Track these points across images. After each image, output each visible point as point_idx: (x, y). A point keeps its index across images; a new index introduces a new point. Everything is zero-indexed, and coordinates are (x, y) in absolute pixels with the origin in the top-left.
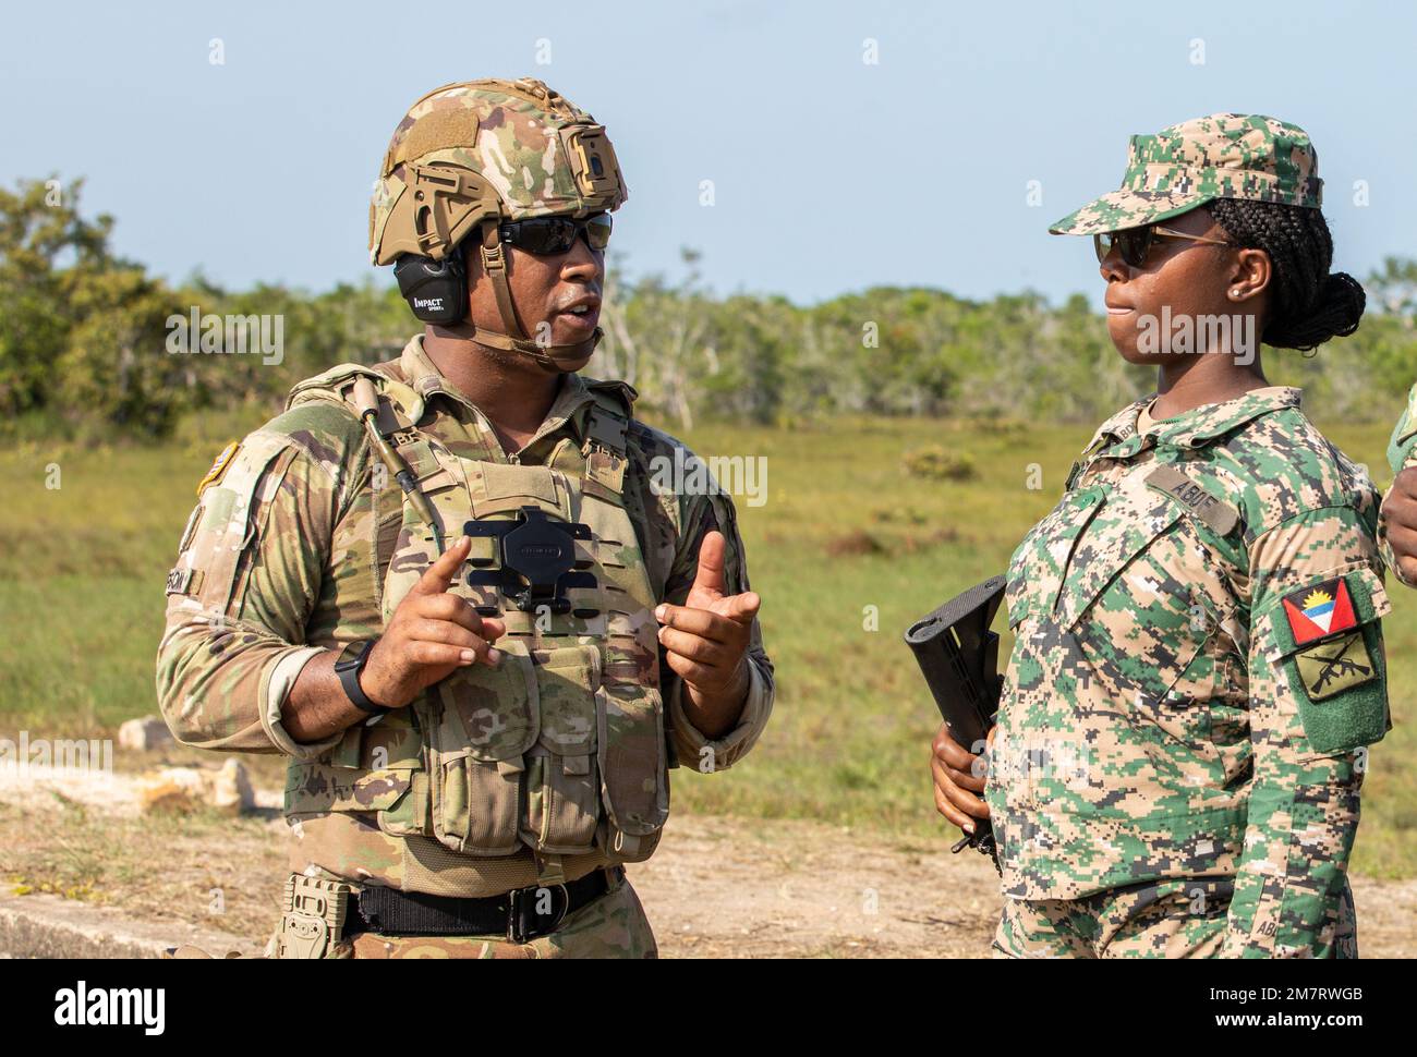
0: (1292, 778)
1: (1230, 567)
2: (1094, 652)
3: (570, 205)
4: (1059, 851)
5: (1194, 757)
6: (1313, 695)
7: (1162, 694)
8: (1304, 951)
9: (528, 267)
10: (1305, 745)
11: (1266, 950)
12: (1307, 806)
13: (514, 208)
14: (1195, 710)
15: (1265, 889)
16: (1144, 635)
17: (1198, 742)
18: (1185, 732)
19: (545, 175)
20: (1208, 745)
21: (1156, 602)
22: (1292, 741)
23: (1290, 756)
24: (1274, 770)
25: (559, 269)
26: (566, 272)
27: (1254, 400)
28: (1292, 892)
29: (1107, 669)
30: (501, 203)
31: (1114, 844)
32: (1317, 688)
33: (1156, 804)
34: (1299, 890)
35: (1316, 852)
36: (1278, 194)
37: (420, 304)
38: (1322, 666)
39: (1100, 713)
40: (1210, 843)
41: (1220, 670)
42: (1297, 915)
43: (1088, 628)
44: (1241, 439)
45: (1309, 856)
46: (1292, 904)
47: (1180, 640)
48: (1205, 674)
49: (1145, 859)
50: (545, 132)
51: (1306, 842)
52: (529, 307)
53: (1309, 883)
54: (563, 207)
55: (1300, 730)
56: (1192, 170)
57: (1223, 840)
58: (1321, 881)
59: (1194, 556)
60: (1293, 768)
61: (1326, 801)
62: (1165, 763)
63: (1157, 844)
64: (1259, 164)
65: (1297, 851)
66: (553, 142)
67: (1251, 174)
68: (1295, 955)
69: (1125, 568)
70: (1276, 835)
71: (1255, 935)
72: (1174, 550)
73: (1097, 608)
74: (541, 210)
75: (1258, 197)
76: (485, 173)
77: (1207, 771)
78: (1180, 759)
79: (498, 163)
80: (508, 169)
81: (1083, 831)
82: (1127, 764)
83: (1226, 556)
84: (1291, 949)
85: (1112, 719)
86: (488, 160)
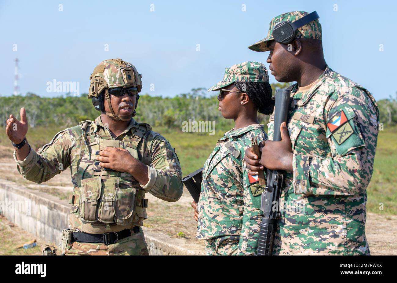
0: (250, 214)
1: (238, 166)
2: (211, 184)
3: (122, 85)
4: (206, 228)
5: (233, 208)
6: (254, 195)
7: (225, 194)
8: (253, 254)
9: (114, 99)
10: (253, 206)
11: (244, 254)
12: (253, 221)
13: (110, 86)
14: (233, 197)
15: (244, 240)
16: (220, 180)
17: (233, 205)
18: (230, 202)
19: (117, 79)
20: (236, 205)
21: (222, 173)
22: (250, 205)
23: (250, 209)
24: (246, 212)
25: (122, 99)
26: (123, 99)
27: (250, 127)
28: (250, 240)
29: (214, 187)
30: (107, 85)
31: (216, 227)
32: (255, 193)
33: (223, 218)
34: (251, 240)
35: (255, 231)
36: (250, 80)
37: (96, 107)
38: (256, 188)
39: (211, 198)
40: (235, 228)
41: (238, 189)
42: (251, 245)
43: (210, 179)
44: (245, 136)
45: (254, 232)
46: (250, 243)
47: (228, 182)
48: (234, 189)
49: (222, 231)
50: (118, 69)
51: (253, 229)
52: (115, 107)
53: (254, 238)
54: (120, 85)
55: (251, 203)
56: (231, 76)
57: (238, 227)
58: (256, 238)
59: (231, 163)
60: (250, 212)
61: (258, 219)
62: (226, 209)
63: (224, 227)
64: (245, 73)
65: (251, 231)
66: (119, 71)
67: (243, 75)
68: (251, 254)
69: (216, 165)
70: (246, 227)
71: (242, 250)
72: (226, 161)
73: (211, 174)
74: (115, 86)
75: (244, 81)
76: (105, 78)
77: (236, 211)
78: (230, 208)
79: (107, 76)
80: (109, 77)
81: (210, 224)
82: (217, 209)
83: (238, 163)
84: (250, 253)
85: (214, 199)
86: (106, 76)
